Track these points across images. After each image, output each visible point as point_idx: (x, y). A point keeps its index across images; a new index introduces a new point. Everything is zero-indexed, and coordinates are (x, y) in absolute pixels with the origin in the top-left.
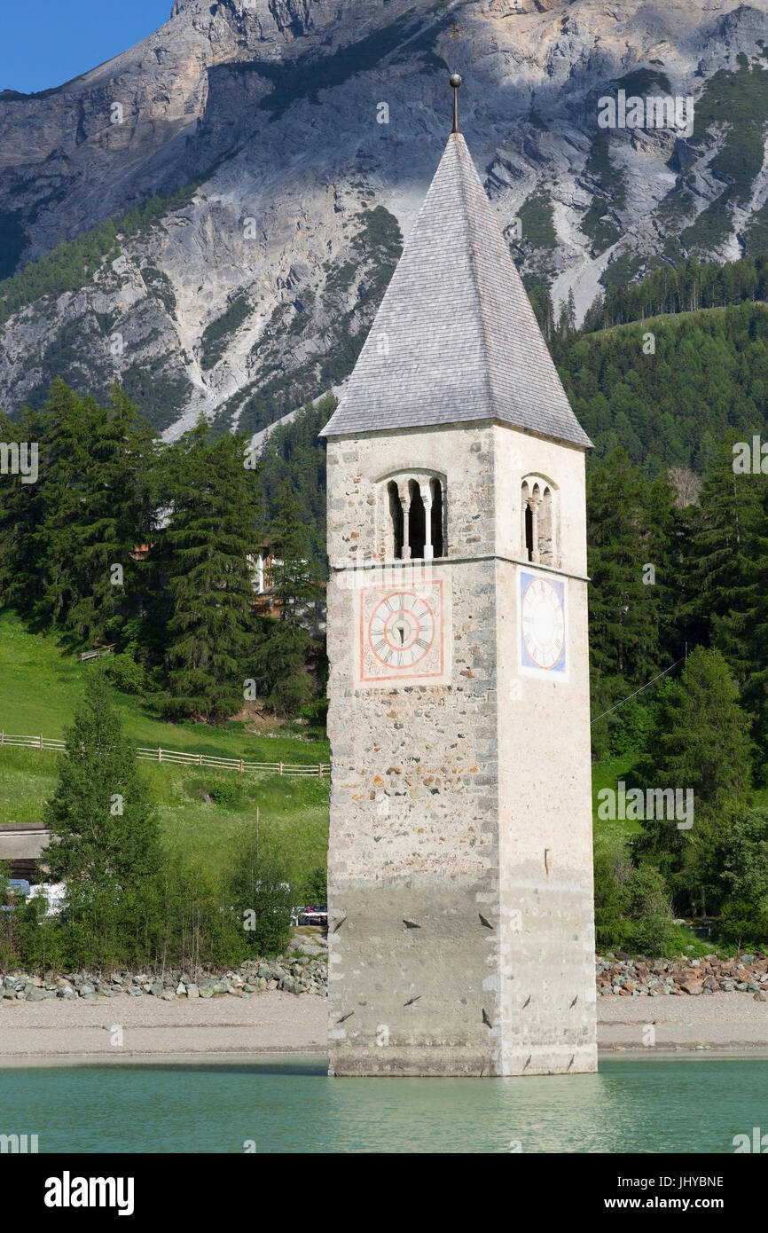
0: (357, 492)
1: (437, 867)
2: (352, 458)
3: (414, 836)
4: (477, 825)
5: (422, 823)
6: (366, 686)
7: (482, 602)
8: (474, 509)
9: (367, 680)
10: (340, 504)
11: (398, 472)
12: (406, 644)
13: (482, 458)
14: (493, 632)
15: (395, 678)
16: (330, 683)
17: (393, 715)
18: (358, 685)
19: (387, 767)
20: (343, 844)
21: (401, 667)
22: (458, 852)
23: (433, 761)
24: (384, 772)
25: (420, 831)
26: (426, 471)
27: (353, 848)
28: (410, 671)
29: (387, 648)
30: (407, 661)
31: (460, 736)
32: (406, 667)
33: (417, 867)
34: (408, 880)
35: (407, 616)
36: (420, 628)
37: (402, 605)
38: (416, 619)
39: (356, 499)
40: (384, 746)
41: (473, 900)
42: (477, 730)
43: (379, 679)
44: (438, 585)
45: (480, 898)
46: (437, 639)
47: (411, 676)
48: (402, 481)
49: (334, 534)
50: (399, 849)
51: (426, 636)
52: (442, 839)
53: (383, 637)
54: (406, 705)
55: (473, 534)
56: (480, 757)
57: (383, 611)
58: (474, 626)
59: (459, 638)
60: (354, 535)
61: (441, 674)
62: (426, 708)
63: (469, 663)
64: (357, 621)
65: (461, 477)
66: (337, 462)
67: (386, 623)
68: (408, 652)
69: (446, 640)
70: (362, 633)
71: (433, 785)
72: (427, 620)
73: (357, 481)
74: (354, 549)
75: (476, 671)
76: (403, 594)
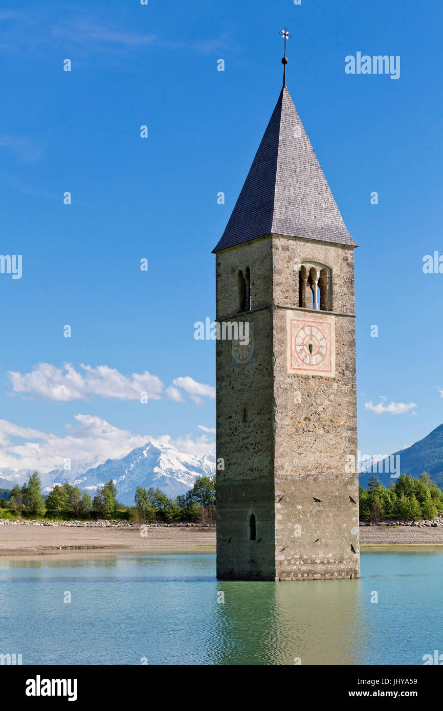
0: (288, 267)
1: (329, 470)
2: (286, 249)
3: (317, 454)
4: (348, 451)
5: (321, 447)
6: (294, 372)
7: (349, 338)
8: (345, 290)
9: (294, 369)
10: (280, 272)
11: (307, 262)
12: (313, 353)
13: (349, 265)
14: (354, 354)
15: (308, 370)
16: (275, 368)
17: (307, 389)
18: (290, 371)
19: (304, 416)
20: (282, 456)
21: (310, 365)
22: (339, 464)
23: (326, 416)
24: (302, 419)
25: (321, 452)
26: (320, 264)
27: (288, 458)
28: (316, 368)
29: (304, 354)
31: (340, 405)
32: (313, 365)
33: (319, 470)
34: (315, 476)
35: (314, 339)
36: (320, 346)
37: (311, 332)
38: (318, 340)
39: (288, 271)
40: (302, 405)
41: (346, 489)
42: (348, 402)
43: (300, 369)
44: (329, 325)
45: (349, 488)
46: (328, 352)
47: (316, 371)
48: (308, 266)
49: (277, 288)
50: (310, 460)
51: (323, 351)
52: (331, 457)
53: (301, 347)
54: (313, 385)
55: (345, 302)
56: (349, 416)
57: (302, 334)
58: (346, 349)
59: (338, 354)
60: (287, 291)
61: (330, 371)
62: (323, 388)
63: (344, 368)
64: (289, 336)
65: (339, 273)
66: (278, 249)
67: (304, 340)
68: (314, 357)
69: (332, 354)
70: (291, 343)
71: (327, 428)
72: (323, 343)
73: (288, 262)
74: (286, 298)
75: (346, 372)
76: (312, 326)
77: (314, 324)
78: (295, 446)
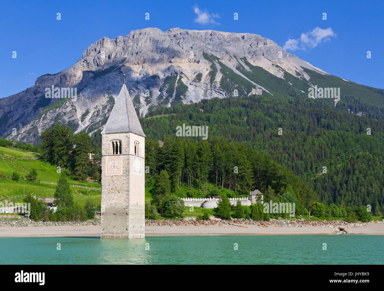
1: (119, 205)
2: (107, 137)
3: (115, 200)
4: (126, 198)
5: (117, 197)
6: (108, 175)
7: (127, 162)
8: (126, 147)
10: (104, 145)
11: (114, 140)
12: (115, 168)
13: (128, 138)
14: (129, 167)
15: (113, 174)
16: (102, 174)
17: (112, 180)
18: (107, 175)
19: (111, 188)
22: (123, 202)
23: (119, 187)
25: (117, 199)
26: (119, 140)
27: (105, 202)
28: (115, 173)
29: (112, 169)
30: (115, 171)
31: (123, 183)
33: (116, 205)
34: (114, 207)
35: (115, 164)
37: (114, 162)
39: (107, 144)
40: (111, 185)
42: (126, 182)
43: (110, 174)
44: (120, 159)
45: (126, 210)
46: (120, 167)
48: (114, 141)
49: (103, 150)
50: (113, 202)
51: (118, 167)
52: (120, 200)
53: (111, 167)
54: (115, 178)
55: (126, 150)
56: (127, 187)
57: (111, 163)
58: (126, 165)
59: (123, 167)
60: (106, 150)
61: (121, 173)
62: (118, 179)
63: (125, 172)
64: (107, 164)
65: (124, 141)
66: (104, 138)
67: (112, 165)
70: (107, 166)
71: (119, 191)
72: (118, 164)
73: (107, 141)
74: (106, 152)
75: (126, 173)
76: (114, 160)
77: (115, 159)
78: (108, 198)
